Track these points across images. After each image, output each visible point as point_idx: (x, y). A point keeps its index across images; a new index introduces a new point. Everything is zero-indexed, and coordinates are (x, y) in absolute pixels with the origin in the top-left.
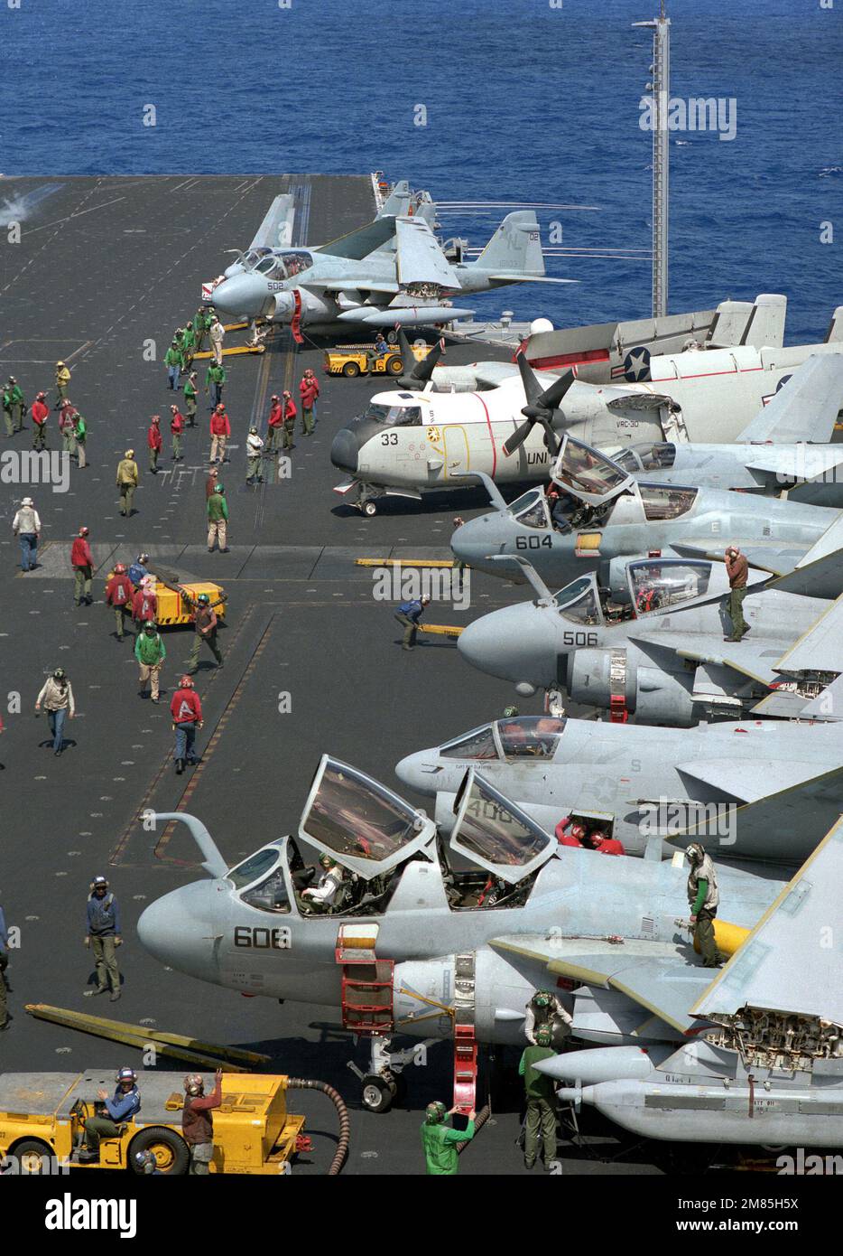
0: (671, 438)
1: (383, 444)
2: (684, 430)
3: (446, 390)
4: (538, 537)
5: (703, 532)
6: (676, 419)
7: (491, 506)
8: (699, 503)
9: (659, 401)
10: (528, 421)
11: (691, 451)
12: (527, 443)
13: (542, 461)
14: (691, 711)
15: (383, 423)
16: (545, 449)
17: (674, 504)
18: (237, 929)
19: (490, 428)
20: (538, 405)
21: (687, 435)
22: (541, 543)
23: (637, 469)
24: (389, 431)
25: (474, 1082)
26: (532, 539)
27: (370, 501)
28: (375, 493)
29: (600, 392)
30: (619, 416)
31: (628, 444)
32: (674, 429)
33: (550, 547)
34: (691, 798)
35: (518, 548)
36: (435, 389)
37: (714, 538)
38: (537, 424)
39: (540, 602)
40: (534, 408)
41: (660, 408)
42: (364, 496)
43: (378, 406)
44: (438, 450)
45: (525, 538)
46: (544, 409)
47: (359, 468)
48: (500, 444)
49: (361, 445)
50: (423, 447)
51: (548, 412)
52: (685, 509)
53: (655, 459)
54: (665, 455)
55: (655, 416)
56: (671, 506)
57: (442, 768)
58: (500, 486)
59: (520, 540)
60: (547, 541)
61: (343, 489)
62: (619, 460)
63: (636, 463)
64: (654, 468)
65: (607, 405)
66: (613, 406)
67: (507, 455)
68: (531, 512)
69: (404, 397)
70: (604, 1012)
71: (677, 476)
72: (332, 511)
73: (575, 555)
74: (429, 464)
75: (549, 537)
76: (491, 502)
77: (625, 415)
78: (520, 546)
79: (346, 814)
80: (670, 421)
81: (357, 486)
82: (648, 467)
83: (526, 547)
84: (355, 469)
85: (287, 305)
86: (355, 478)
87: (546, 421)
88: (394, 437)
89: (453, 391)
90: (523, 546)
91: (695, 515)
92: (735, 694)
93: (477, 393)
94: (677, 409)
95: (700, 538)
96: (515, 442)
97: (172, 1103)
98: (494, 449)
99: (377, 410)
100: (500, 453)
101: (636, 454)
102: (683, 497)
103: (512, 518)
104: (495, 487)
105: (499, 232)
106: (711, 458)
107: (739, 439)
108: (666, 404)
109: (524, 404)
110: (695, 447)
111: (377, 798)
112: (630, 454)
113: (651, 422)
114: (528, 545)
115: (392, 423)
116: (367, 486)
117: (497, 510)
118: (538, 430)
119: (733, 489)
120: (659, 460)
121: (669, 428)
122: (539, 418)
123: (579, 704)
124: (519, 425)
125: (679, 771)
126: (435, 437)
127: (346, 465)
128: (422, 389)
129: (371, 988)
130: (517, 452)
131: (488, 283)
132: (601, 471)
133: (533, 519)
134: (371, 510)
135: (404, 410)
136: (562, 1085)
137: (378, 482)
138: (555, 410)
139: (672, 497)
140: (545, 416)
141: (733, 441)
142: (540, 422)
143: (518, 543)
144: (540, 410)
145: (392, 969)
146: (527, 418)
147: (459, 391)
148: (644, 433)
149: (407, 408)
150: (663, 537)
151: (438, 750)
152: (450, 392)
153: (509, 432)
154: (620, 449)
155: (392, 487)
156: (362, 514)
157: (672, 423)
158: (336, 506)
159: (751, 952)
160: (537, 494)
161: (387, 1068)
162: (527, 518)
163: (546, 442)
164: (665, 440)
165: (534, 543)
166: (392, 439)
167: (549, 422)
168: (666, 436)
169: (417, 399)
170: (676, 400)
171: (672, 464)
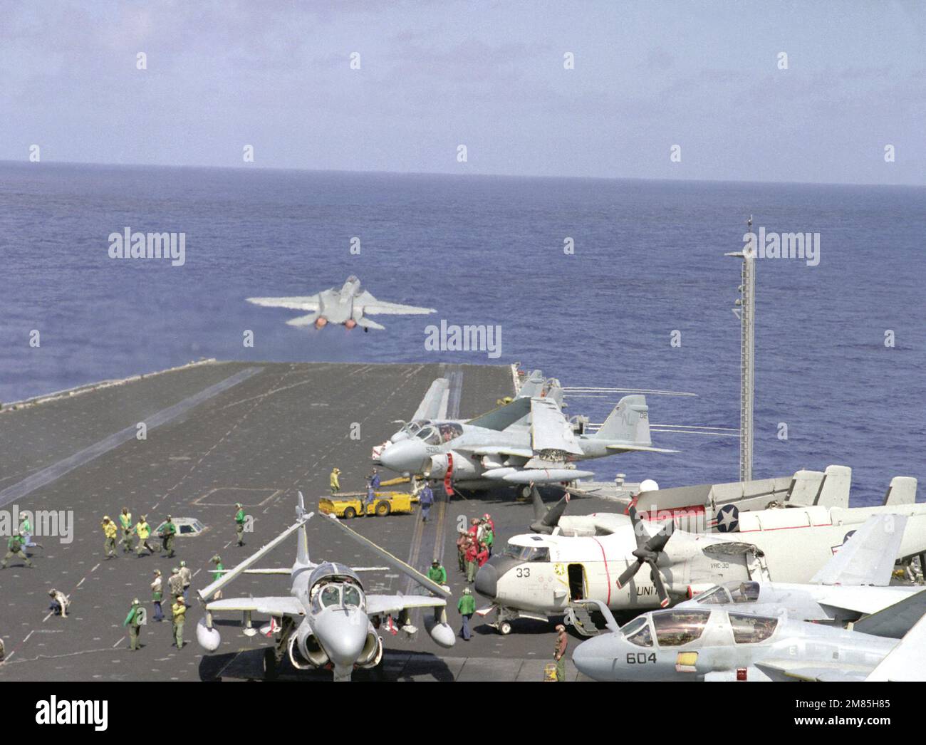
0: (756, 578)
1: (518, 576)
2: (766, 572)
3: (571, 535)
4: (644, 654)
5: (782, 654)
6: (760, 563)
7: (606, 628)
8: (777, 631)
9: (747, 548)
10: (638, 560)
11: (772, 589)
12: (637, 578)
13: (648, 593)
15: (518, 560)
16: (652, 584)
17: (758, 631)
19: (606, 565)
20: (646, 548)
21: (769, 576)
22: (647, 659)
23: (727, 601)
24: (522, 566)
26: (640, 656)
27: (506, 622)
28: (511, 616)
29: (697, 539)
30: (713, 558)
31: (720, 582)
32: (758, 570)
33: (654, 662)
35: (628, 662)
36: (561, 533)
37: (791, 660)
38: (645, 563)
40: (643, 551)
41: (746, 553)
42: (501, 617)
43: (514, 546)
44: (563, 582)
45: (634, 654)
46: (652, 551)
47: (497, 596)
48: (615, 578)
49: (498, 578)
50: (550, 579)
51: (654, 554)
52: (768, 635)
53: (742, 593)
54: (752, 591)
55: (743, 559)
56: (755, 632)
58: (614, 612)
59: (630, 656)
60: (652, 658)
61: (484, 612)
62: (712, 594)
63: (727, 597)
64: (742, 601)
65: (703, 550)
66: (708, 551)
67: (620, 588)
68: (640, 634)
69: (536, 539)
71: (760, 609)
72: (475, 629)
73: (676, 670)
74: (555, 593)
75: (654, 654)
76: (606, 625)
77: (718, 558)
78: (630, 661)
80: (754, 564)
81: (496, 609)
82: (736, 600)
83: (635, 662)
84: (494, 596)
85: (441, 465)
86: (494, 603)
87: (652, 561)
88: (527, 570)
89: (576, 534)
90: (632, 661)
91: (776, 640)
93: (595, 537)
94: (761, 554)
95: (783, 659)
96: (627, 577)
98: (609, 583)
99: (513, 549)
100: (614, 586)
101: (727, 590)
102: (766, 625)
103: (623, 638)
104: (610, 612)
105: (615, 411)
106: (789, 595)
107: (813, 580)
108: (752, 551)
109: (635, 547)
110: (776, 585)
112: (722, 589)
113: (738, 563)
114: (637, 661)
115: (525, 559)
116: (504, 609)
117: (611, 631)
118: (646, 568)
119: (808, 621)
120: (745, 595)
121: (754, 570)
122: (647, 559)
124: (631, 563)
126: (561, 571)
127: (486, 592)
128: (550, 533)
130: (628, 585)
131: (605, 451)
132: (699, 601)
133: (641, 639)
134: (506, 629)
135: (536, 550)
137: (514, 607)
138: (659, 552)
139: (756, 626)
140: (652, 558)
141: (806, 581)
142: (648, 562)
143: (628, 659)
144: (648, 552)
146: (636, 558)
147: (581, 535)
148: (733, 573)
149: (538, 548)
150: (748, 657)
152: (573, 536)
153: (623, 569)
154: (713, 585)
155: (524, 611)
156: (498, 632)
157: (756, 565)
158: (478, 625)
160: (644, 620)
162: (636, 638)
163: (652, 578)
164: (750, 579)
165: (642, 660)
166: (525, 573)
167: (655, 562)
168: (752, 576)
169: (546, 541)
170: (761, 548)
171: (756, 599)
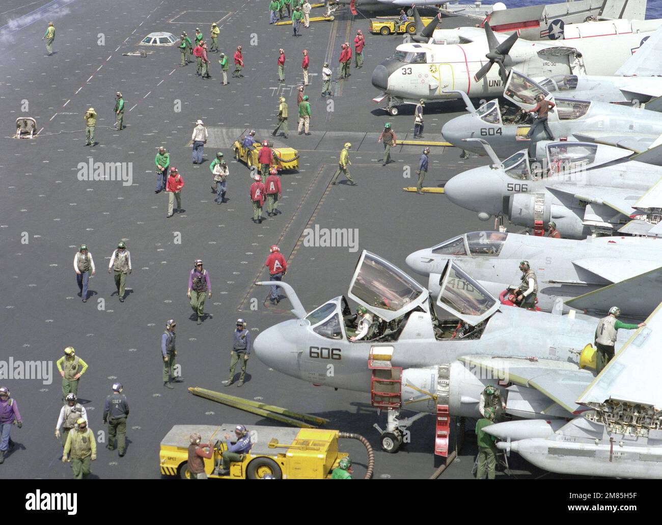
0: (575, 73)
1: (403, 74)
2: (583, 68)
3: (441, 43)
4: (493, 129)
5: (592, 128)
6: (579, 61)
7: (466, 111)
8: (590, 111)
9: (569, 51)
10: (490, 61)
11: (588, 80)
12: (488, 75)
13: (497, 85)
14: (582, 230)
15: (403, 62)
16: (500, 78)
17: (576, 110)
18: (311, 348)
19: (467, 65)
20: (496, 52)
21: (585, 70)
22: (495, 132)
23: (554, 90)
24: (407, 67)
25: (448, 438)
26: (490, 130)
27: (394, 107)
28: (397, 102)
29: (534, 45)
30: (544, 59)
31: (549, 76)
32: (577, 67)
33: (501, 135)
34: (581, 280)
35: (482, 135)
36: (434, 42)
37: (600, 131)
38: (495, 63)
39: (494, 166)
40: (493, 54)
41: (569, 55)
42: (391, 104)
43: (400, 52)
44: (436, 78)
45: (486, 129)
46: (500, 54)
47: (388, 88)
48: (473, 75)
49: (389, 75)
50: (426, 76)
51: (502, 56)
52: (583, 114)
53: (565, 84)
54: (572, 82)
55: (566, 59)
56: (574, 112)
57: (433, 260)
58: (472, 99)
59: (483, 130)
60: (499, 131)
61: (379, 99)
62: (544, 85)
63: (554, 87)
64: (565, 90)
65: (538, 53)
66: (541, 53)
67: (477, 81)
68: (490, 114)
69: (416, 46)
70: (525, 400)
71: (578, 94)
72: (372, 112)
73: (515, 139)
74: (430, 86)
75: (500, 129)
76: (466, 108)
77: (548, 59)
78: (483, 134)
79: (376, 284)
80: (575, 62)
81: (387, 97)
82: (560, 89)
83: (486, 134)
84: (386, 89)
86: (386, 93)
87: (500, 61)
88: (410, 70)
89: (445, 43)
90: (485, 134)
91: (588, 117)
92: (609, 221)
93: (460, 45)
94: (579, 55)
95: (591, 131)
96: (481, 74)
97: (271, 444)
98: (469, 78)
99: (399, 54)
100: (473, 80)
101: (554, 82)
102: (581, 107)
103: (478, 118)
104: (469, 99)
106: (599, 84)
107: (617, 73)
108: (573, 53)
109: (488, 52)
110: (589, 77)
111: (394, 275)
112: (550, 81)
113: (563, 63)
114: (488, 133)
115: (409, 61)
116: (393, 98)
117: (470, 113)
118: (496, 67)
119: (612, 103)
120: (568, 85)
121: (574, 67)
122: (496, 60)
123: (516, 225)
124: (484, 64)
125: (573, 264)
126: (434, 70)
127: (380, 86)
128: (427, 42)
129: (389, 383)
130: (482, 80)
132: (533, 91)
133: (491, 118)
134: (395, 112)
135: (416, 54)
136: (499, 440)
137: (400, 96)
138: (506, 56)
139: (575, 107)
140: (500, 59)
141: (612, 75)
142: (497, 62)
143: (482, 132)
144: (497, 55)
145: (401, 372)
146: (489, 60)
147: (449, 44)
148: (560, 69)
149: (418, 53)
150: (569, 130)
151: (431, 249)
152: (443, 44)
153: (477, 68)
154: (544, 78)
155: (407, 99)
156: (390, 114)
157: (576, 63)
158: (375, 109)
159: (614, 368)
160: (494, 104)
161: (397, 429)
162: (487, 118)
163: (500, 74)
164: (571, 73)
165: (491, 132)
166: (408, 71)
167: (502, 62)
168: (573, 71)
169: (424, 48)
170: (580, 51)
171: (575, 88)
